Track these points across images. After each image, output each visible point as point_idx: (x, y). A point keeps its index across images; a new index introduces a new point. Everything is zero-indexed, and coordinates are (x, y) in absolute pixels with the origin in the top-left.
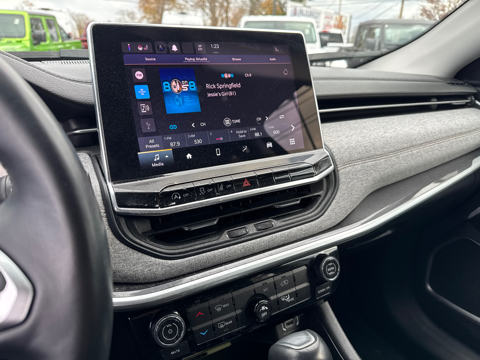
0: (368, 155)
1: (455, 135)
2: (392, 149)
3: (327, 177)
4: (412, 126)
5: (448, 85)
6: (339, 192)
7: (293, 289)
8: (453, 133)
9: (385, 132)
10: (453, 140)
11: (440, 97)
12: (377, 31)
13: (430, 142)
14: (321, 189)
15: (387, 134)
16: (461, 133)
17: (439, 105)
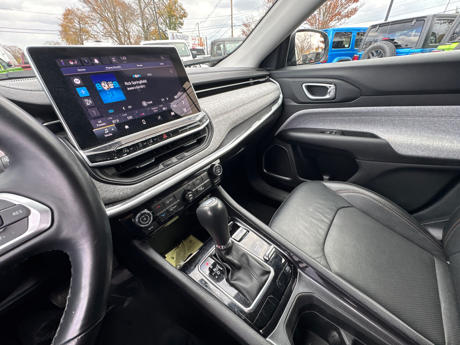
0: (224, 112)
1: (263, 96)
2: (235, 107)
3: (207, 126)
4: (243, 95)
5: (256, 71)
6: (214, 132)
7: (203, 184)
8: (261, 95)
9: (230, 99)
10: (262, 99)
11: (254, 78)
12: (222, 46)
13: (252, 101)
14: (206, 133)
15: (232, 100)
16: (265, 95)
17: (254, 82)
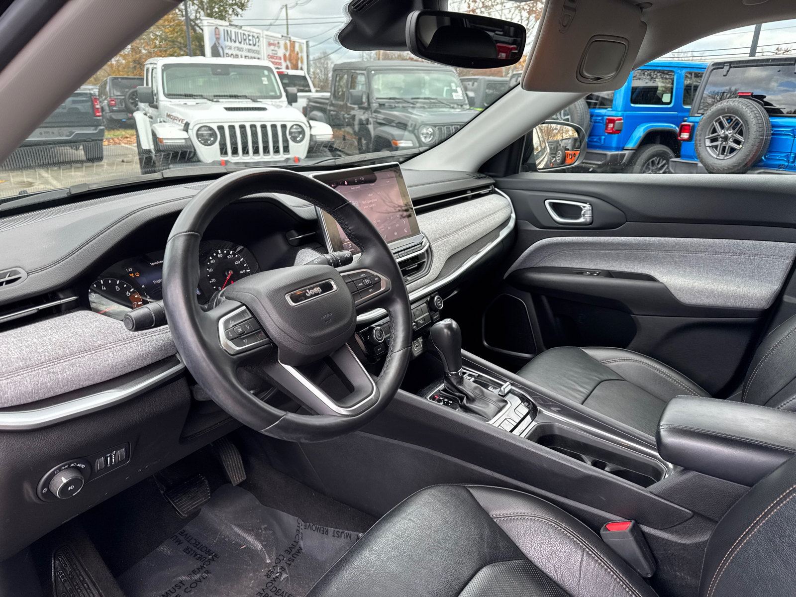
0: (443, 235)
1: (487, 216)
2: (454, 230)
3: (427, 251)
4: (461, 214)
5: (475, 179)
6: (434, 258)
7: (422, 317)
8: (485, 215)
9: (448, 219)
10: (486, 219)
11: (473, 190)
13: (474, 223)
14: (425, 258)
15: (449, 221)
16: (490, 215)
17: (472, 195)
